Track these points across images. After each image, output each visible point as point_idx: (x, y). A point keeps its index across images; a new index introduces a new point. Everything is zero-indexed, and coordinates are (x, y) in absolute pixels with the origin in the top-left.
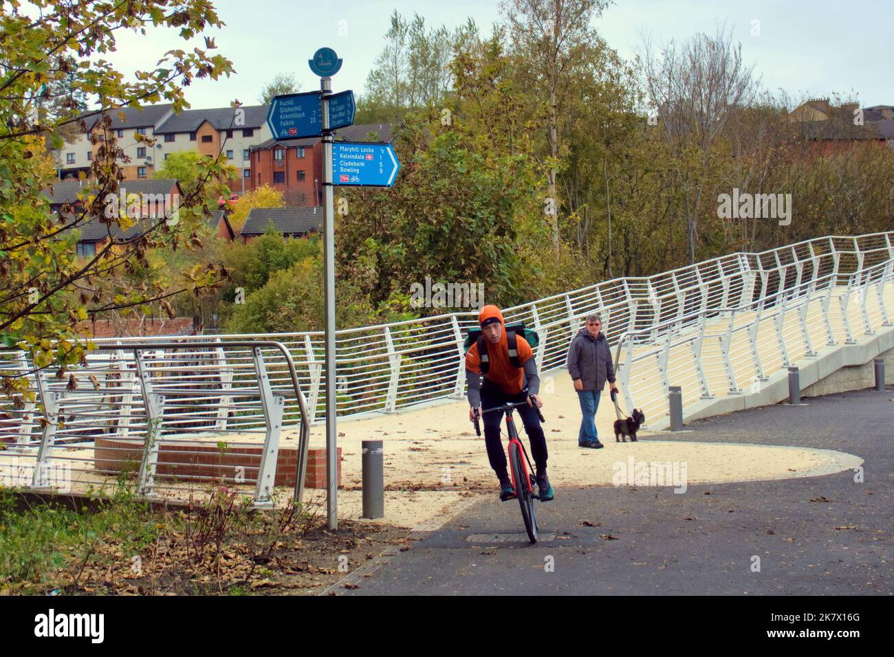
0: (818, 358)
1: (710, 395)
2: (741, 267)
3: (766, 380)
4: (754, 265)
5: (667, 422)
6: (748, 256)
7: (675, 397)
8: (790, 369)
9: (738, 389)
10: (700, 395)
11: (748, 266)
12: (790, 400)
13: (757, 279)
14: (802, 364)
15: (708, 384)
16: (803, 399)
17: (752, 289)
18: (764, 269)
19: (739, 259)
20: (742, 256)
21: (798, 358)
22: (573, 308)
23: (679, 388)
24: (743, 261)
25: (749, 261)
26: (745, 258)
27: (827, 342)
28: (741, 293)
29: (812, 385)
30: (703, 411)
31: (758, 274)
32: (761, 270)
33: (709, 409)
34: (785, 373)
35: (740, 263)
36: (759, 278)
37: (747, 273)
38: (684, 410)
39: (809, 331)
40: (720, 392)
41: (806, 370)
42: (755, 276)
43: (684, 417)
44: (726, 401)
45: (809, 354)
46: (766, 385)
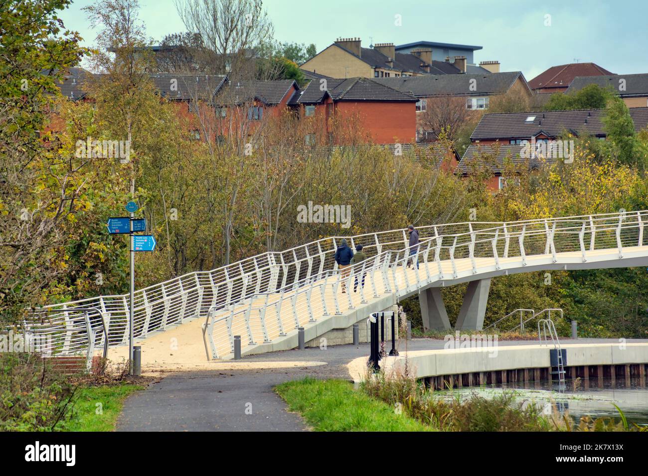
0: (317, 323)
1: (254, 342)
2: (270, 262)
3: (285, 335)
4: (278, 261)
5: (233, 356)
6: (275, 255)
7: (237, 341)
8: (299, 329)
9: (269, 340)
10: (248, 342)
11: (274, 262)
12: (299, 348)
13: (280, 270)
14: (306, 327)
15: (253, 337)
16: (306, 348)
17: (277, 278)
18: (285, 263)
19: (268, 256)
20: (270, 254)
21: (305, 323)
22: (166, 292)
23: (240, 337)
24: (271, 257)
25: (275, 258)
26: (272, 256)
27: (323, 314)
28: (269, 281)
29: (313, 339)
30: (250, 351)
31: (281, 267)
32: (283, 264)
33: (253, 350)
34: (297, 331)
35: (269, 259)
36: (281, 270)
37: (274, 267)
38: (242, 349)
39: (312, 307)
40: (259, 341)
41: (309, 330)
42: (279, 268)
43: (242, 353)
44: (263, 346)
45: (312, 321)
46: (284, 338)
